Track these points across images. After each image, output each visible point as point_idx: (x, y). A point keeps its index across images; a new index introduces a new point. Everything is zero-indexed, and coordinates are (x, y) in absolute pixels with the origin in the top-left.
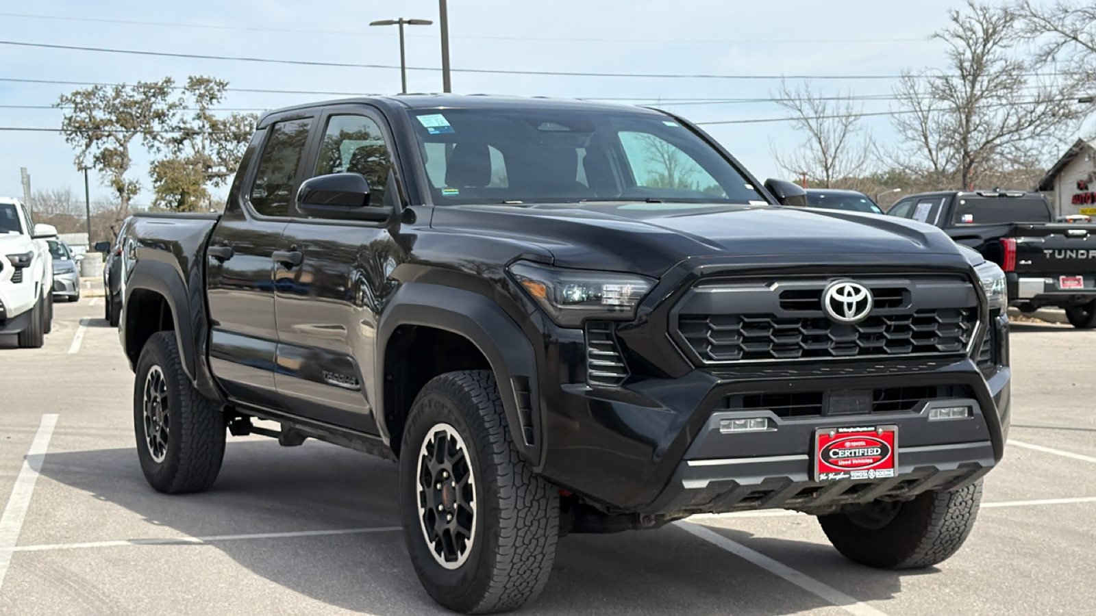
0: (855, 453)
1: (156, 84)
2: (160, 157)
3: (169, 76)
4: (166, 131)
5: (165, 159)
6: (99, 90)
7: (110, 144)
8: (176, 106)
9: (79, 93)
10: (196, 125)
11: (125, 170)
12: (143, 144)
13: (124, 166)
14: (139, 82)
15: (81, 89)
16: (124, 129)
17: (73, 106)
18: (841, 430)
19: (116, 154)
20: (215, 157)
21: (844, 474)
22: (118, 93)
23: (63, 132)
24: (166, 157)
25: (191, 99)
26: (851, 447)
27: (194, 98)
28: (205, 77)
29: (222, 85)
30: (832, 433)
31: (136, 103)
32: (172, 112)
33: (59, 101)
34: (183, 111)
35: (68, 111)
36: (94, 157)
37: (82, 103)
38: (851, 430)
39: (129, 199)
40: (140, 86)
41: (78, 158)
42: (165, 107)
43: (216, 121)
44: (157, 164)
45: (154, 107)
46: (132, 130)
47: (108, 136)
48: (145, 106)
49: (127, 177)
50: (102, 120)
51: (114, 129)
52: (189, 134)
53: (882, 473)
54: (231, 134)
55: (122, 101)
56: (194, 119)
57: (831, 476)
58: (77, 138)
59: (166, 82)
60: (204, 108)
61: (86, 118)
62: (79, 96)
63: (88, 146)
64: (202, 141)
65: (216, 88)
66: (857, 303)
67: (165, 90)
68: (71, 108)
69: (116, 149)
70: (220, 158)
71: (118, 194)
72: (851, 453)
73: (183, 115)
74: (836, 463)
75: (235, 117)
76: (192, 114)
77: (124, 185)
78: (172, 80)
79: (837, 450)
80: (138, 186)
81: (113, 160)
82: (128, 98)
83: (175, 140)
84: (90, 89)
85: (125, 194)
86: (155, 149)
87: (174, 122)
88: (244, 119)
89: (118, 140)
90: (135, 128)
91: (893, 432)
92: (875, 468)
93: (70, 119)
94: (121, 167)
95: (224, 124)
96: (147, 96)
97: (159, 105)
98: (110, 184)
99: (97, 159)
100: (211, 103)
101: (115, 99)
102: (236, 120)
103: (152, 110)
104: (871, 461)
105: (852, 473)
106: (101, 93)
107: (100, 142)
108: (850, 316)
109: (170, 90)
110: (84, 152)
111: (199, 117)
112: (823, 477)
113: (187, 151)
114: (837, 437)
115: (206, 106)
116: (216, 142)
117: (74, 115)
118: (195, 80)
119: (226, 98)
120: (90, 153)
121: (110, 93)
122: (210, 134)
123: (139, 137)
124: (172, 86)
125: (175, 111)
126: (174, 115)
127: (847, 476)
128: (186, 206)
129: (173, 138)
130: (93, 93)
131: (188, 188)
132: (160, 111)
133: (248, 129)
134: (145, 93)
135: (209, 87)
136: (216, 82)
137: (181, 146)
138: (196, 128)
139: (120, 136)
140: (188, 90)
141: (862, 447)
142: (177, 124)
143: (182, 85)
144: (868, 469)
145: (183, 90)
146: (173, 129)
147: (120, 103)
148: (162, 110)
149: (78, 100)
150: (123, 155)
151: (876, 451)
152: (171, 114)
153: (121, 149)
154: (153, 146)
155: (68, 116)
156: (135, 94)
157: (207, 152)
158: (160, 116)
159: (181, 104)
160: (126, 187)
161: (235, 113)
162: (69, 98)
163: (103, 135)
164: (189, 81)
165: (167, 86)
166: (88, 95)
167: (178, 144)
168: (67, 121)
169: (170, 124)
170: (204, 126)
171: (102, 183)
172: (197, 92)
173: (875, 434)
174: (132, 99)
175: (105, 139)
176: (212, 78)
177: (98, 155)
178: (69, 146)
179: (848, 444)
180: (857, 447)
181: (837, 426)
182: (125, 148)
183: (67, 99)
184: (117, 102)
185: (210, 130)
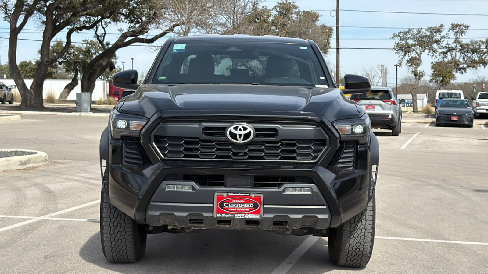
0: (238, 205)
1: (436, 27)
2: (436, 60)
3: (442, 24)
4: (440, 49)
5: (438, 61)
6: (411, 31)
7: (414, 55)
8: (445, 37)
9: (402, 32)
10: (453, 46)
11: (419, 66)
12: (428, 55)
13: (418, 64)
14: (429, 27)
15: (402, 30)
16: (420, 48)
17: (399, 38)
18: (229, 194)
19: (415, 59)
20: (461, 60)
21: (231, 215)
22: (419, 31)
23: (394, 50)
24: (438, 60)
25: (452, 34)
26: (236, 203)
27: (453, 33)
28: (459, 24)
29: (467, 27)
30: (225, 195)
31: (427, 36)
32: (442, 40)
33: (393, 36)
34: (448, 39)
35: (397, 40)
36: (407, 60)
37: (403, 37)
38: (235, 194)
39: (419, 79)
40: (429, 28)
41: (400, 61)
42: (439, 38)
43: (463, 44)
44: (434, 63)
45: (435, 38)
46: (424, 48)
47: (413, 51)
48: (431, 37)
49: (419, 69)
50: (411, 44)
51: (416, 48)
52: (450, 50)
53: (253, 216)
54: (470, 50)
55: (421, 35)
56: (453, 43)
57: (223, 215)
58: (400, 52)
59: (440, 26)
60: (458, 38)
61: (404, 43)
62: (402, 34)
63: (404, 55)
64: (455, 53)
65: (464, 28)
66: (244, 134)
67: (440, 30)
68: (398, 39)
69: (416, 57)
70: (464, 60)
71: (415, 77)
72: (236, 205)
73: (447, 41)
74: (227, 209)
75: (472, 41)
76: (453, 41)
77: (417, 73)
78: (443, 25)
79: (228, 203)
80: (423, 73)
81: (415, 62)
82: (423, 34)
83: (443, 53)
84: (407, 30)
85: (418, 77)
86: (434, 57)
87: (444, 44)
88: (476, 42)
89: (417, 53)
90: (425, 47)
91: (260, 197)
92: (249, 214)
93: (398, 44)
94: (417, 65)
95: (467, 45)
96: (432, 33)
97: (437, 37)
98: (411, 72)
99: (408, 61)
100: (462, 35)
101: (417, 34)
102: (473, 43)
103: (434, 39)
104: (248, 210)
105: (235, 215)
106: (412, 32)
107: (410, 54)
108: (240, 141)
109: (442, 30)
110: (402, 58)
111: (455, 42)
112: (219, 215)
113: (449, 57)
114: (227, 197)
115: (459, 37)
116: (463, 53)
117: (400, 42)
118: (454, 25)
119: (468, 33)
120: (405, 59)
121: (415, 32)
122: (460, 50)
123: (427, 51)
124: (443, 28)
125: (444, 39)
126: (443, 41)
127: (232, 216)
128: (444, 82)
129: (443, 52)
130: (408, 32)
131: (446, 74)
132: (437, 40)
133: (477, 47)
134: (431, 32)
135: (461, 28)
136: (464, 26)
137: (446, 55)
138: (454, 47)
139: (418, 51)
140: (451, 30)
141: (242, 203)
142: (445, 45)
143: (448, 28)
144: (245, 214)
145: (448, 30)
146: (443, 48)
147: (419, 36)
148: (438, 39)
149: (401, 35)
150: (419, 59)
151: (251, 206)
152: (442, 41)
153: (418, 57)
154: (433, 55)
155: (397, 42)
156: (427, 32)
157: (458, 58)
158: (437, 42)
159: (447, 36)
160: (418, 74)
161: (472, 40)
162: (398, 34)
163: (411, 51)
164: (451, 26)
165: (441, 28)
166: (405, 33)
167: (445, 54)
168: (396, 45)
169: (442, 45)
170: (457, 46)
171: (408, 72)
172: (455, 30)
173: (250, 197)
174: (425, 35)
175: (412, 52)
176: (462, 24)
177: (408, 59)
178: (397, 56)
179: (234, 201)
180: (239, 203)
181: (228, 192)
182: (420, 57)
183: (397, 35)
184: (418, 36)
185: (460, 48)
